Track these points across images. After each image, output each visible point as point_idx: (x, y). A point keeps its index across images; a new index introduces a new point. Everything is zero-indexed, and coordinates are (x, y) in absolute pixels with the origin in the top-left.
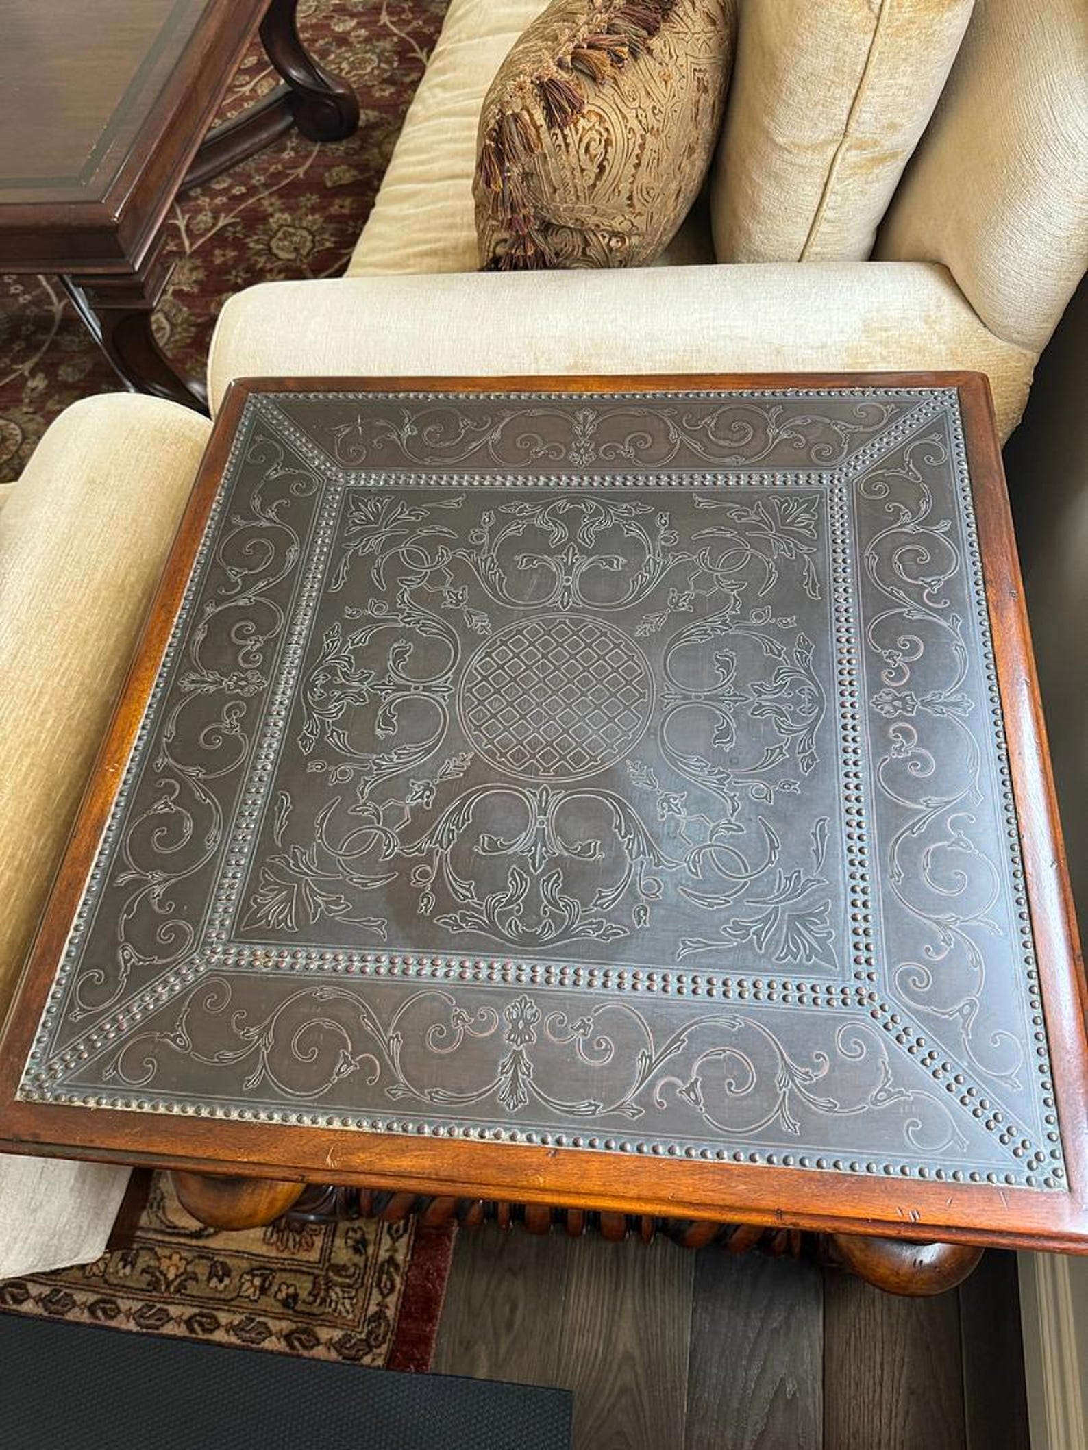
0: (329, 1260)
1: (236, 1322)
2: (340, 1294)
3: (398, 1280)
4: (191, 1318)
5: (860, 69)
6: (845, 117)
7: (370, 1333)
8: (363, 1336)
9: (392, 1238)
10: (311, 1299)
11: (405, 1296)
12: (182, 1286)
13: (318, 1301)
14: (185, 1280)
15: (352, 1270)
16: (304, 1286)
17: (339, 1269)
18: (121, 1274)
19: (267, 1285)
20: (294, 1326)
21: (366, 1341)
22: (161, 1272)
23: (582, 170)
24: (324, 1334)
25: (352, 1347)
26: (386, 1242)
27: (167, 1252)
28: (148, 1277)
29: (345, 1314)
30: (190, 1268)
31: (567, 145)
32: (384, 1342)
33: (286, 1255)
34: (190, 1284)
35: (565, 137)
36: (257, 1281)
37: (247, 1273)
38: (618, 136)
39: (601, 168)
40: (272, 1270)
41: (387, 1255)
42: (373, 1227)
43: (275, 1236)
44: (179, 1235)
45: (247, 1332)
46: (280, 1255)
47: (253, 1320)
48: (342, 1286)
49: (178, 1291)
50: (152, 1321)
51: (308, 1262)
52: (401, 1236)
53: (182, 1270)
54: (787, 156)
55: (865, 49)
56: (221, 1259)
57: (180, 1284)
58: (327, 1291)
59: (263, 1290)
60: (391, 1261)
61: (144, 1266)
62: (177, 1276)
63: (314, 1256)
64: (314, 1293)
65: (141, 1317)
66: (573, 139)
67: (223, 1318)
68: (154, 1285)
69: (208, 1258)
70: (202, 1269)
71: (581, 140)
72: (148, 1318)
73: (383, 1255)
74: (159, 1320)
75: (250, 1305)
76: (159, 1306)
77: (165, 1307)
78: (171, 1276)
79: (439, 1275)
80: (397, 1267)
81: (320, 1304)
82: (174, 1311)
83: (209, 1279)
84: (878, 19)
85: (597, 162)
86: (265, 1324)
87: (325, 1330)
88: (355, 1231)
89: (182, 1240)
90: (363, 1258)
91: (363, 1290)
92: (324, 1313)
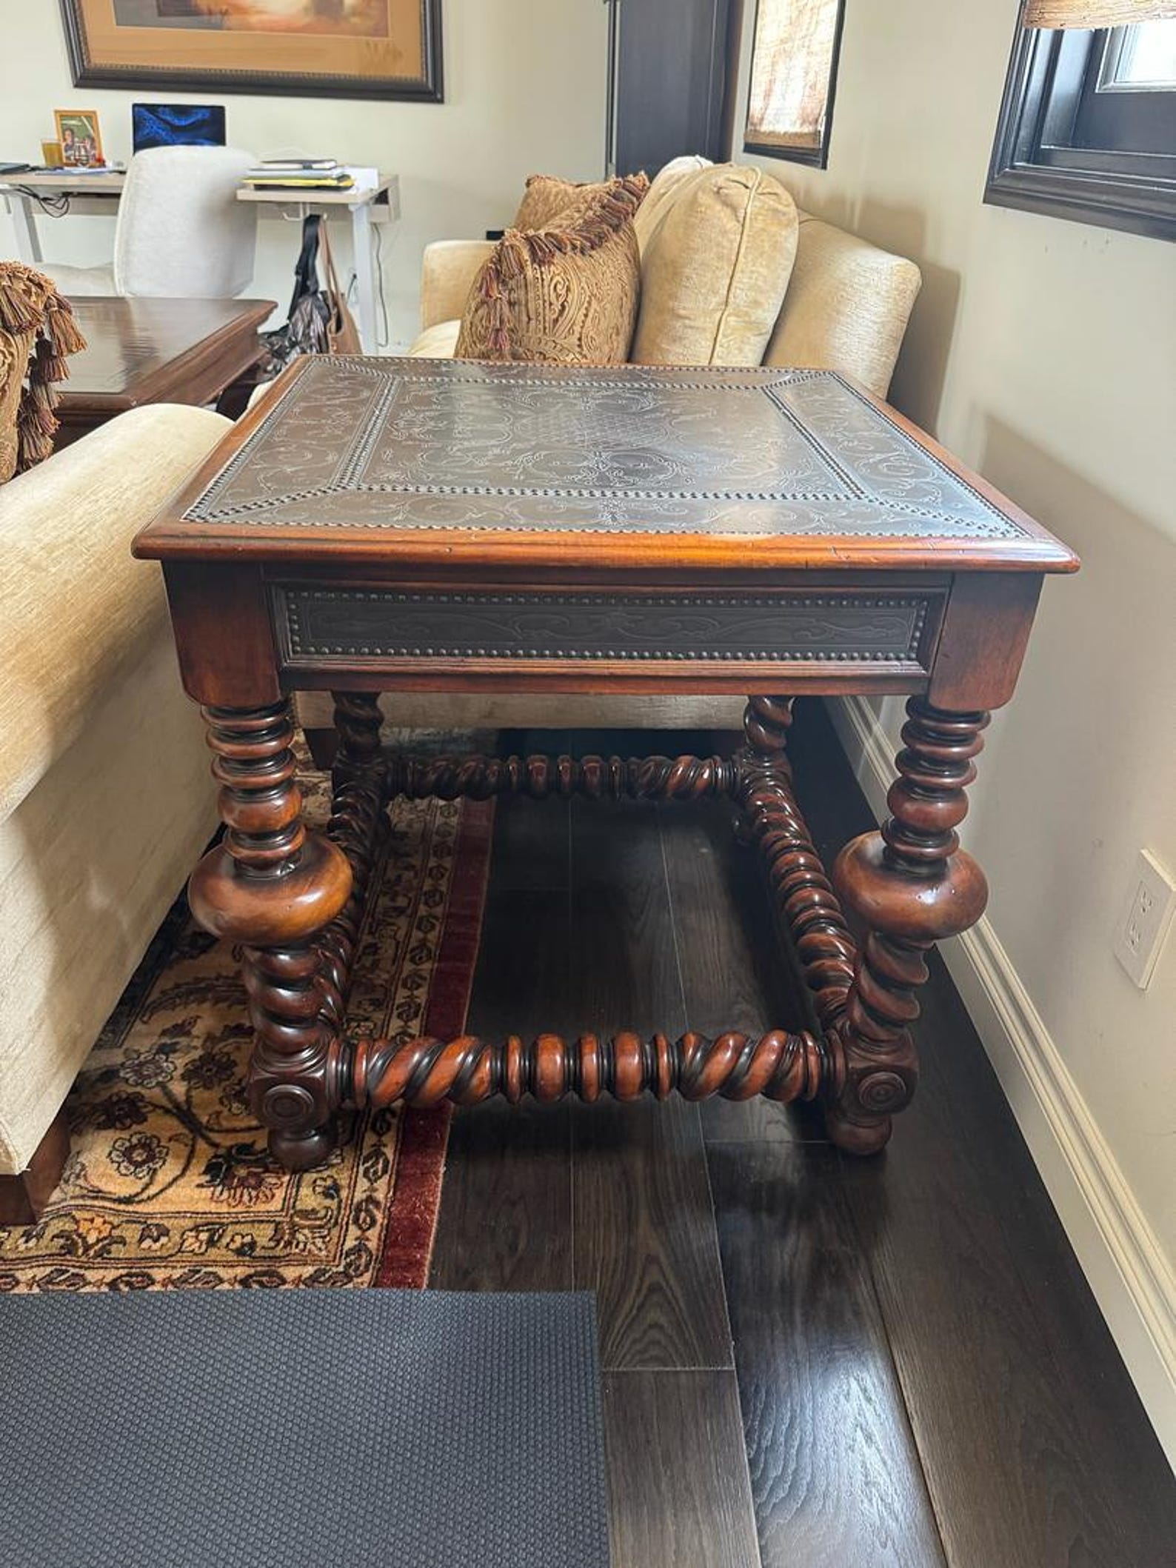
0: (294, 1207)
1: (175, 1277)
2: (310, 1235)
3: (379, 1216)
4: (115, 1280)
5: (734, 258)
6: (725, 292)
7: (349, 1265)
8: (341, 1269)
9: (370, 1180)
10: (272, 1244)
11: (388, 1229)
12: (105, 1249)
13: (282, 1244)
14: (110, 1244)
15: (322, 1213)
16: (263, 1235)
17: (305, 1214)
18: (22, 1248)
19: (216, 1238)
20: (252, 1271)
21: (345, 1273)
22: (80, 1235)
23: (551, 304)
24: (290, 1273)
25: (327, 1280)
26: (363, 1184)
27: (88, 1215)
28: (62, 1241)
29: (316, 1252)
30: (115, 1233)
31: (543, 280)
32: (367, 1270)
33: (240, 1209)
34: (114, 1247)
35: (542, 273)
36: (204, 1236)
37: (191, 1230)
38: (574, 287)
39: (563, 306)
40: (222, 1224)
41: (364, 1196)
42: (346, 1174)
43: (226, 1194)
44: (104, 1198)
45: (193, 1283)
46: (235, 1210)
47: (199, 1271)
48: (311, 1228)
49: (98, 1255)
50: (63, 1287)
51: (268, 1212)
52: (380, 1177)
53: (104, 1234)
54: (687, 322)
55: (736, 245)
56: (157, 1222)
57: (104, 1247)
58: (293, 1234)
59: (211, 1243)
60: (370, 1199)
61: (56, 1232)
62: (98, 1241)
63: (276, 1205)
64: (276, 1239)
65: (48, 1282)
66: (547, 277)
67: (159, 1274)
68: (70, 1249)
69: (139, 1222)
70: (131, 1233)
71: (552, 279)
72: (58, 1284)
73: (359, 1196)
74: (71, 1285)
75: (195, 1258)
76: (73, 1270)
77: (82, 1272)
78: (91, 1240)
79: (426, 1208)
80: (377, 1204)
81: (285, 1247)
82: (91, 1275)
83: (141, 1240)
84: (743, 226)
85: (561, 300)
86: (214, 1273)
87: (292, 1269)
88: (324, 1180)
89: (107, 1204)
90: (336, 1200)
91: (338, 1228)
92: (288, 1255)
